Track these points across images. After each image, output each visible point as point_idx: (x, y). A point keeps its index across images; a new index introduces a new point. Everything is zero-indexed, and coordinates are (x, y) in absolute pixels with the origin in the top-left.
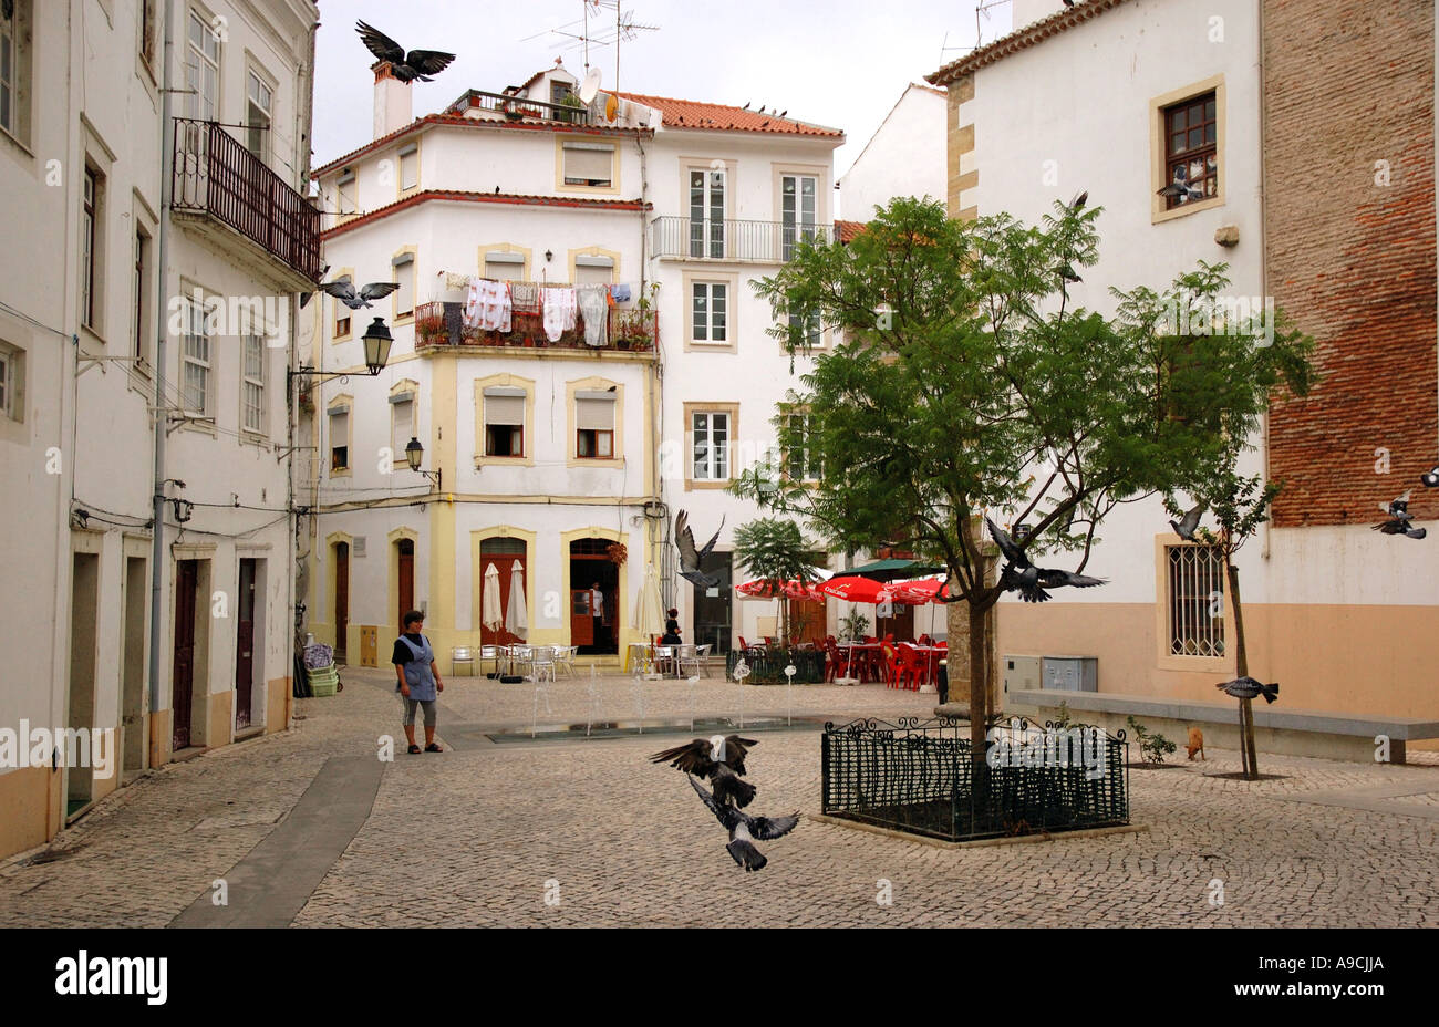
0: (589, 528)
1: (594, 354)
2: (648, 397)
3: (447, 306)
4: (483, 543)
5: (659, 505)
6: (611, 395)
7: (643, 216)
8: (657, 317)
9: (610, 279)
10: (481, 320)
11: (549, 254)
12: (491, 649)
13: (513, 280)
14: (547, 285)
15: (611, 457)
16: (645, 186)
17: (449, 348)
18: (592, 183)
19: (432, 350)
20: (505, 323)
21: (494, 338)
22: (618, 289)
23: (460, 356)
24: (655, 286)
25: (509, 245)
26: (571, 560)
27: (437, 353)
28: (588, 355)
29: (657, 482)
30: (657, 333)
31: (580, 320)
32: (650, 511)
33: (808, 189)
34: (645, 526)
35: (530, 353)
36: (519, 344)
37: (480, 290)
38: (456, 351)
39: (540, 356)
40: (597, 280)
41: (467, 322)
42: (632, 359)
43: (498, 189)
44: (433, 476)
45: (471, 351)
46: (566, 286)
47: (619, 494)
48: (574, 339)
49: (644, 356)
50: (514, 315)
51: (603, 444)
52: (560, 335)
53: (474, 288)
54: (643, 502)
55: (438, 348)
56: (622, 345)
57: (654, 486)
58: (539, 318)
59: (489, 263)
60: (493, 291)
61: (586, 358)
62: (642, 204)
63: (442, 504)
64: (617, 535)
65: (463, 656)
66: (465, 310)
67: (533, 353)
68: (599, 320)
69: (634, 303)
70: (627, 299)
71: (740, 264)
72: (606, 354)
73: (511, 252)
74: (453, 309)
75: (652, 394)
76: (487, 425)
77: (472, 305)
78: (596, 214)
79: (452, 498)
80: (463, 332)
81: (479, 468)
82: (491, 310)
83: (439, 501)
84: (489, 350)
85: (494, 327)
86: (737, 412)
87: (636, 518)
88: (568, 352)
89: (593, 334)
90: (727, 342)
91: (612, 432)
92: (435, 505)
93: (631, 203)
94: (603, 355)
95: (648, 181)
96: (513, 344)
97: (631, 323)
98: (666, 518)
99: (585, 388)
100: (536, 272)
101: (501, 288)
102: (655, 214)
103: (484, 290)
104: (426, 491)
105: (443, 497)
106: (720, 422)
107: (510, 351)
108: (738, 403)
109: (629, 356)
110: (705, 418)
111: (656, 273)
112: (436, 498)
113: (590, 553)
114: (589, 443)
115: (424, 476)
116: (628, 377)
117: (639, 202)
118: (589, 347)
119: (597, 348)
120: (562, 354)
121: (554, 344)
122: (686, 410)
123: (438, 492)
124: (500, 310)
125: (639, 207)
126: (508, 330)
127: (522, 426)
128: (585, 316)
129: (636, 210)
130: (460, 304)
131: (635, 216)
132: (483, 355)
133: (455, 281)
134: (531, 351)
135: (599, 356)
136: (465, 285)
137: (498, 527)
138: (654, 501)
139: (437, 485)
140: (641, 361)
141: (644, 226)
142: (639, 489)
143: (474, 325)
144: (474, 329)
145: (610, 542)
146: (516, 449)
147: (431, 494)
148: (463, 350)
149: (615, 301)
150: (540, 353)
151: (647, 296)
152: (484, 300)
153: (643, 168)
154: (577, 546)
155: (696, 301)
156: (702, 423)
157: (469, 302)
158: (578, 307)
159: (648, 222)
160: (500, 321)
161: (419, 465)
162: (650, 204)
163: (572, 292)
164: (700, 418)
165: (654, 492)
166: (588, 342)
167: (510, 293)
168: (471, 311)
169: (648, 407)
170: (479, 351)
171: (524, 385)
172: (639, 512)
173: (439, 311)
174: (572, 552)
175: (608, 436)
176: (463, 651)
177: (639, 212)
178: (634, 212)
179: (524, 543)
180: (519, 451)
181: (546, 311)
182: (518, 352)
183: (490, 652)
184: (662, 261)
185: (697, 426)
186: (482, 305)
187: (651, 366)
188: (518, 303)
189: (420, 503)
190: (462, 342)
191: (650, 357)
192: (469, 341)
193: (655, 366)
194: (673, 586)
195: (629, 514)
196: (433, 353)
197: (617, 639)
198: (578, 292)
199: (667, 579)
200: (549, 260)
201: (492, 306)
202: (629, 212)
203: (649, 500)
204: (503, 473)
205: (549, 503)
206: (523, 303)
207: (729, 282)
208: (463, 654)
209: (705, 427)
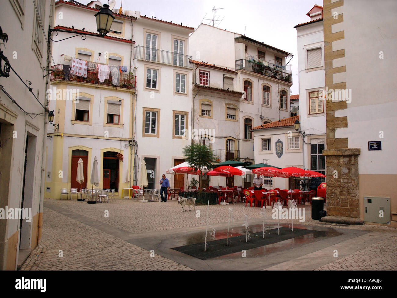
0: (110, 148)
1: (115, 88)
2: (131, 105)
3: (64, 66)
4: (73, 151)
5: (134, 141)
6: (119, 103)
7: (131, 45)
8: (135, 78)
9: (121, 64)
10: (77, 72)
11: (100, 54)
12: (75, 190)
13: (88, 60)
14: (99, 63)
15: (118, 124)
16: (132, 36)
17: (64, 81)
18: (115, 32)
19: (58, 81)
20: (85, 74)
21: (80, 79)
22: (123, 68)
23: (68, 84)
24: (135, 68)
25: (86, 49)
26: (104, 159)
27: (60, 83)
28: (113, 88)
29: (134, 133)
30: (135, 83)
31: (111, 76)
32: (131, 143)
33: (181, 45)
34: (129, 148)
35: (93, 86)
36: (89, 82)
37: (76, 62)
38: (67, 82)
39: (96, 87)
40: (116, 64)
41: (71, 72)
42: (127, 91)
43: (84, 29)
44: (56, 126)
45: (72, 83)
46: (105, 64)
47: (121, 136)
48: (108, 82)
49: (131, 90)
50: (88, 72)
51: (116, 119)
52: (104, 80)
53: (74, 61)
54: (129, 140)
55: (60, 81)
56: (124, 86)
57: (133, 135)
58: (97, 74)
59: (79, 54)
60: (81, 63)
61: (112, 89)
62: (132, 41)
63: (59, 136)
64: (120, 151)
65: (65, 192)
66: (71, 68)
67: (94, 86)
68: (117, 77)
69: (128, 73)
70: (126, 71)
71: (162, 64)
72: (119, 89)
73: (87, 51)
74: (67, 68)
75: (133, 103)
76: (76, 110)
77: (73, 67)
78: (116, 42)
79: (62, 135)
80: (70, 76)
81: (73, 125)
82: (80, 69)
83: (58, 135)
84: (79, 83)
85: (81, 75)
86: (159, 112)
87: (126, 145)
88: (106, 87)
89: (115, 81)
90: (157, 89)
91: (119, 115)
92: (56, 137)
93: (128, 40)
94: (118, 89)
95: (133, 34)
96: (87, 82)
97: (127, 79)
98: (136, 146)
99: (111, 100)
100: (95, 59)
101: (84, 62)
102: (136, 45)
103: (78, 62)
104: (53, 132)
105: (59, 134)
106: (154, 115)
107: (86, 84)
108: (160, 109)
109: (126, 90)
110: (149, 113)
111: (135, 64)
112: (56, 134)
113: (110, 156)
114: (111, 118)
115: (54, 126)
116: (125, 97)
117: (131, 40)
118: (113, 86)
119: (115, 86)
120: (104, 87)
121: (101, 83)
122: (143, 110)
123: (57, 132)
124: (83, 70)
125: (130, 42)
126: (86, 77)
127: (88, 111)
128: (112, 75)
129: (129, 43)
130: (69, 66)
131: (129, 45)
132: (76, 85)
133: (67, 58)
134: (93, 85)
135: (116, 89)
136: (71, 60)
137: (79, 146)
138: (133, 140)
139: (57, 130)
140: (130, 92)
141: (131, 48)
142: (127, 135)
143: (74, 74)
144: (74, 75)
145: (117, 153)
146: (86, 118)
147: (54, 133)
148: (69, 82)
149: (122, 71)
150: (96, 86)
151: (132, 71)
152: (78, 65)
153: (132, 30)
154: (106, 154)
155: (147, 75)
156: (148, 115)
157: (72, 66)
158: (110, 72)
159: (133, 47)
160: (83, 73)
161: (52, 121)
162: (134, 41)
163: (108, 67)
164: (148, 113)
165: (133, 137)
166: (113, 84)
167: (87, 64)
168: (73, 69)
169: (131, 108)
170: (75, 83)
171: (90, 96)
172: (127, 143)
173: (61, 68)
174: (104, 156)
175: (118, 117)
176: (65, 190)
177: (130, 44)
178: (129, 44)
179: (87, 152)
180: (87, 120)
181: (99, 72)
182: (89, 85)
183: (74, 191)
184: (138, 60)
185: (146, 116)
186: (77, 67)
187: (133, 94)
188: (89, 68)
189: (49, 136)
190: (69, 80)
191: (133, 91)
192: (72, 79)
193: (134, 94)
194: (138, 169)
195: (124, 144)
196: (58, 82)
197: (118, 187)
198: (110, 67)
199: (136, 166)
200: (100, 55)
201: (80, 68)
202: (127, 43)
203: (131, 139)
204: (81, 127)
205: (97, 138)
206: (91, 68)
207: (158, 70)
208: (65, 191)
209: (149, 116)
